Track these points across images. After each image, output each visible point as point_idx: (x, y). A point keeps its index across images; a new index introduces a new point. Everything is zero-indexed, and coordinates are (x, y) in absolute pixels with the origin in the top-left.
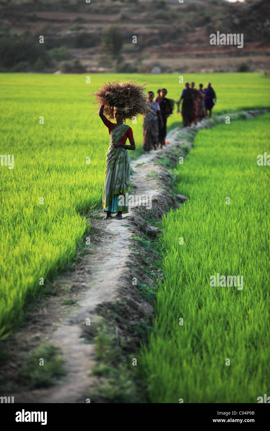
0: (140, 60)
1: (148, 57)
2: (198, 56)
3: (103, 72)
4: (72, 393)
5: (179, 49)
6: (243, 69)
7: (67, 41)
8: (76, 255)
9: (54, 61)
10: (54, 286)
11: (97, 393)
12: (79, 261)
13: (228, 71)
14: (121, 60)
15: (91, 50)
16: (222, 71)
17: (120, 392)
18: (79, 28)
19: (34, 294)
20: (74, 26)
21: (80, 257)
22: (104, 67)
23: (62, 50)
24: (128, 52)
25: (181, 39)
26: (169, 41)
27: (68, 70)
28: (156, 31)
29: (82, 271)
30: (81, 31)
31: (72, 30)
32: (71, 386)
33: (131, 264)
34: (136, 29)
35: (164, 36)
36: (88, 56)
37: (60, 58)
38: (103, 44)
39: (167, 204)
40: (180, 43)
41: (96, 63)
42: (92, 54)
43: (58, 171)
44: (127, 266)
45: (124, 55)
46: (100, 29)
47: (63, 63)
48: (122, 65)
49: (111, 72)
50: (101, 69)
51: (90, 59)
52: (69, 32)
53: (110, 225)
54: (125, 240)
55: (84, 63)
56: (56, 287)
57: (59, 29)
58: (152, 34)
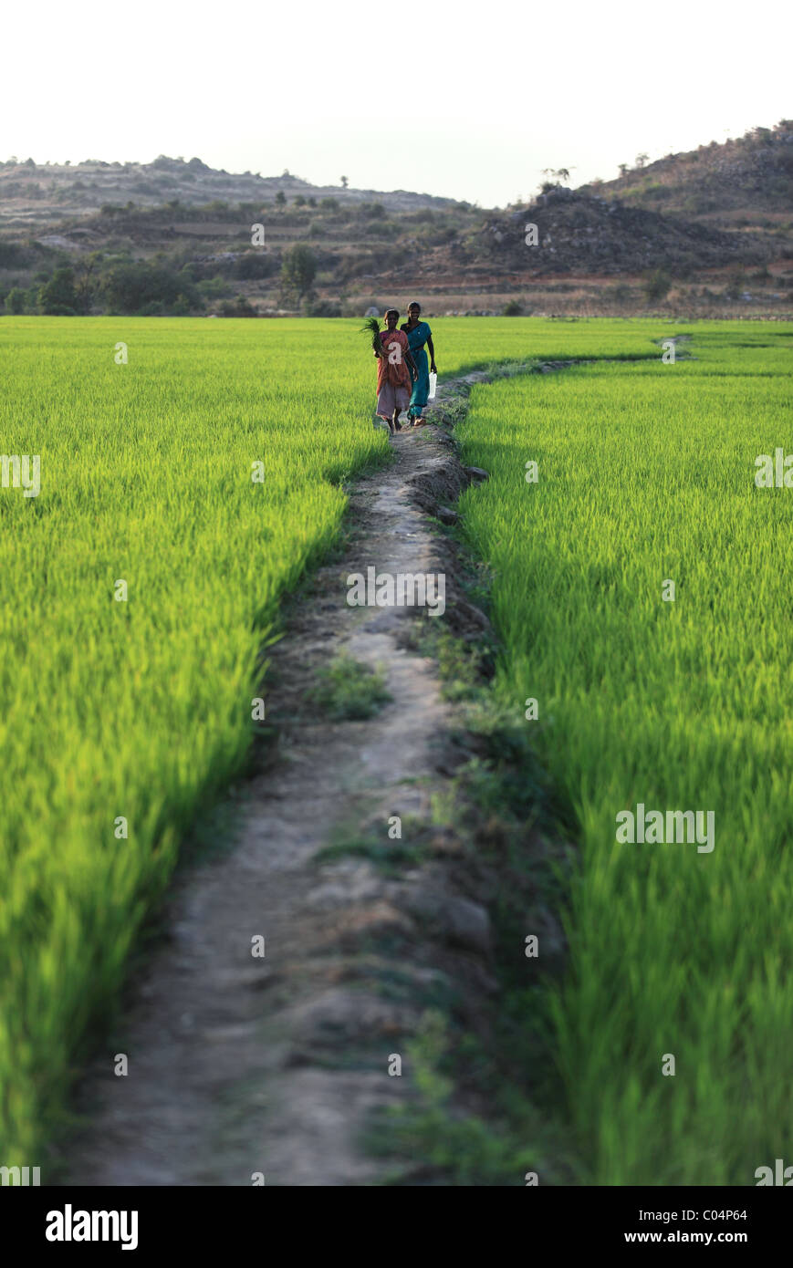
0: (344, 298)
1: (357, 293)
2: (438, 291)
3: (285, 316)
4: (416, 726)
5: (407, 281)
6: (514, 311)
7: (225, 268)
8: (341, 539)
9: (205, 300)
10: (320, 579)
11: (461, 726)
12: (347, 549)
13: (488, 314)
14: (313, 297)
15: (263, 282)
16: (479, 314)
17: (501, 725)
18: (244, 249)
19: (290, 591)
20: (236, 244)
21: (348, 543)
22: (284, 308)
23: (218, 281)
24: (325, 285)
25: (409, 265)
26: (391, 267)
27: (228, 313)
28: (369, 252)
29: (358, 563)
30: (248, 252)
31: (233, 251)
32: (410, 715)
33: (439, 552)
34: (336, 249)
35: (381, 260)
36: (260, 292)
37: (214, 295)
38: (285, 271)
39: (458, 480)
40: (408, 271)
41: (273, 303)
42: (266, 288)
43: (266, 429)
44: (435, 555)
45: (317, 290)
46: (279, 249)
47: (219, 302)
48: (316, 304)
49: (298, 316)
50: (282, 312)
51: (264, 296)
52: (227, 254)
53: (378, 503)
54: (414, 522)
55: (254, 302)
56: (324, 583)
57: (211, 250)
58: (362, 257)
